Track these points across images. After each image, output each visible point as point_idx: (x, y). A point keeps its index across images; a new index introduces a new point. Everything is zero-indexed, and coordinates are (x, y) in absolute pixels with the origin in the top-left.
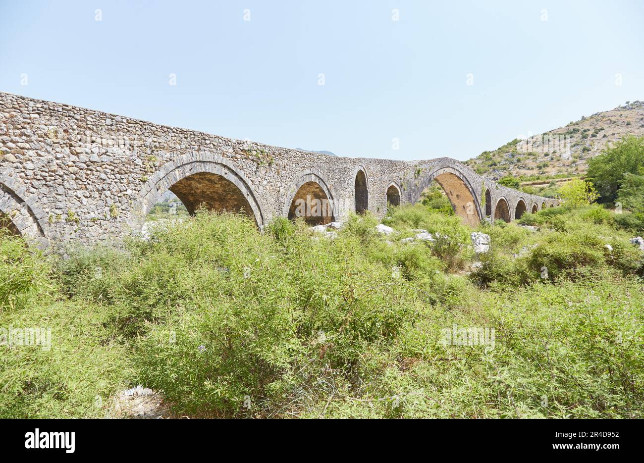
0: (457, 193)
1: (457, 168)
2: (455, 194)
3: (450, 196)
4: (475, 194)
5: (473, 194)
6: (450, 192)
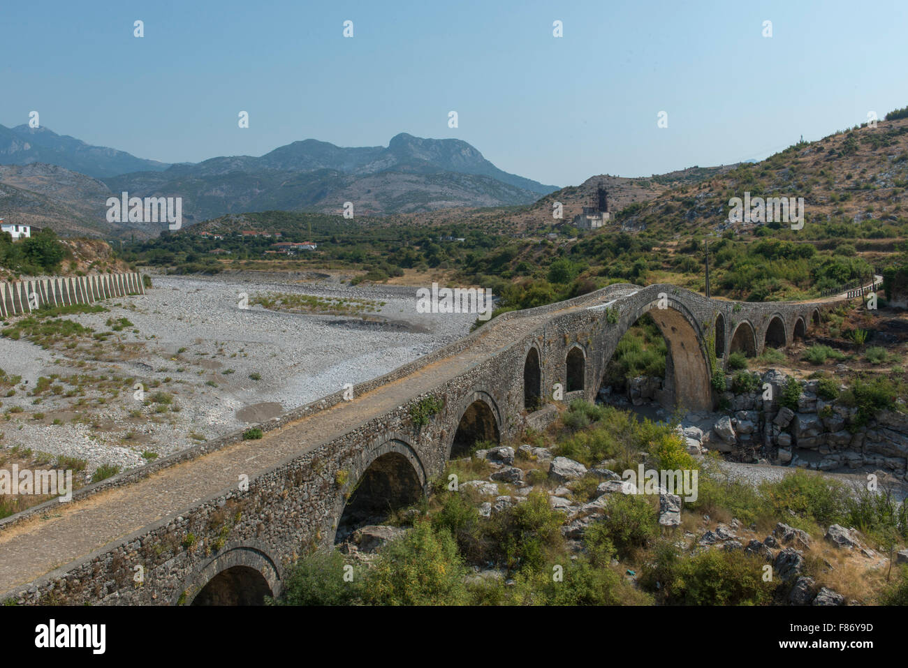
0: (672, 326)
2: (669, 327)
3: (661, 327)
4: (698, 328)
6: (662, 322)
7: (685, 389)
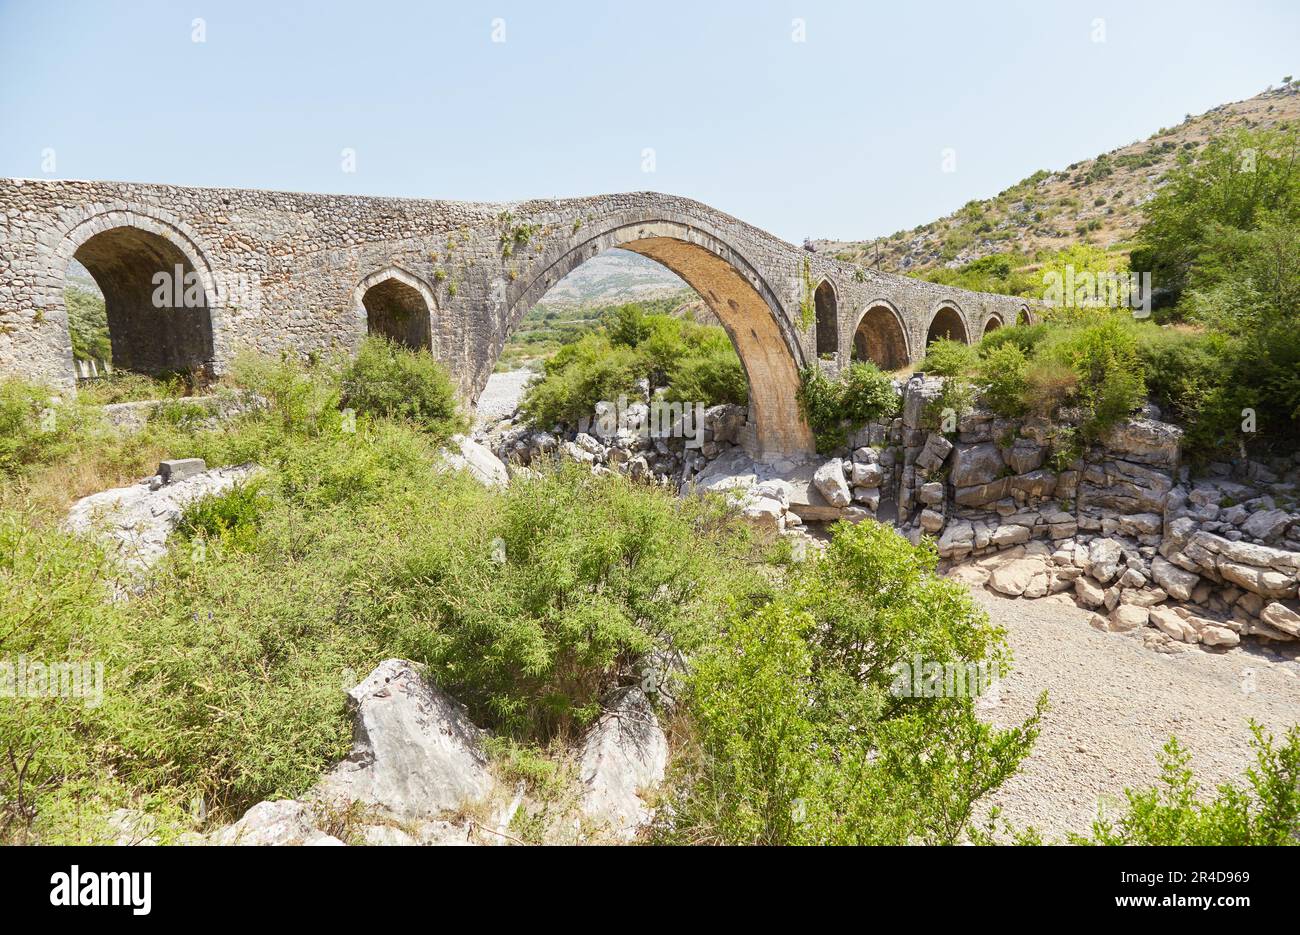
0: (728, 297)
1: (698, 224)
2: (724, 298)
3: (714, 304)
4: (773, 297)
5: (769, 298)
6: (710, 292)
7: (770, 418)
